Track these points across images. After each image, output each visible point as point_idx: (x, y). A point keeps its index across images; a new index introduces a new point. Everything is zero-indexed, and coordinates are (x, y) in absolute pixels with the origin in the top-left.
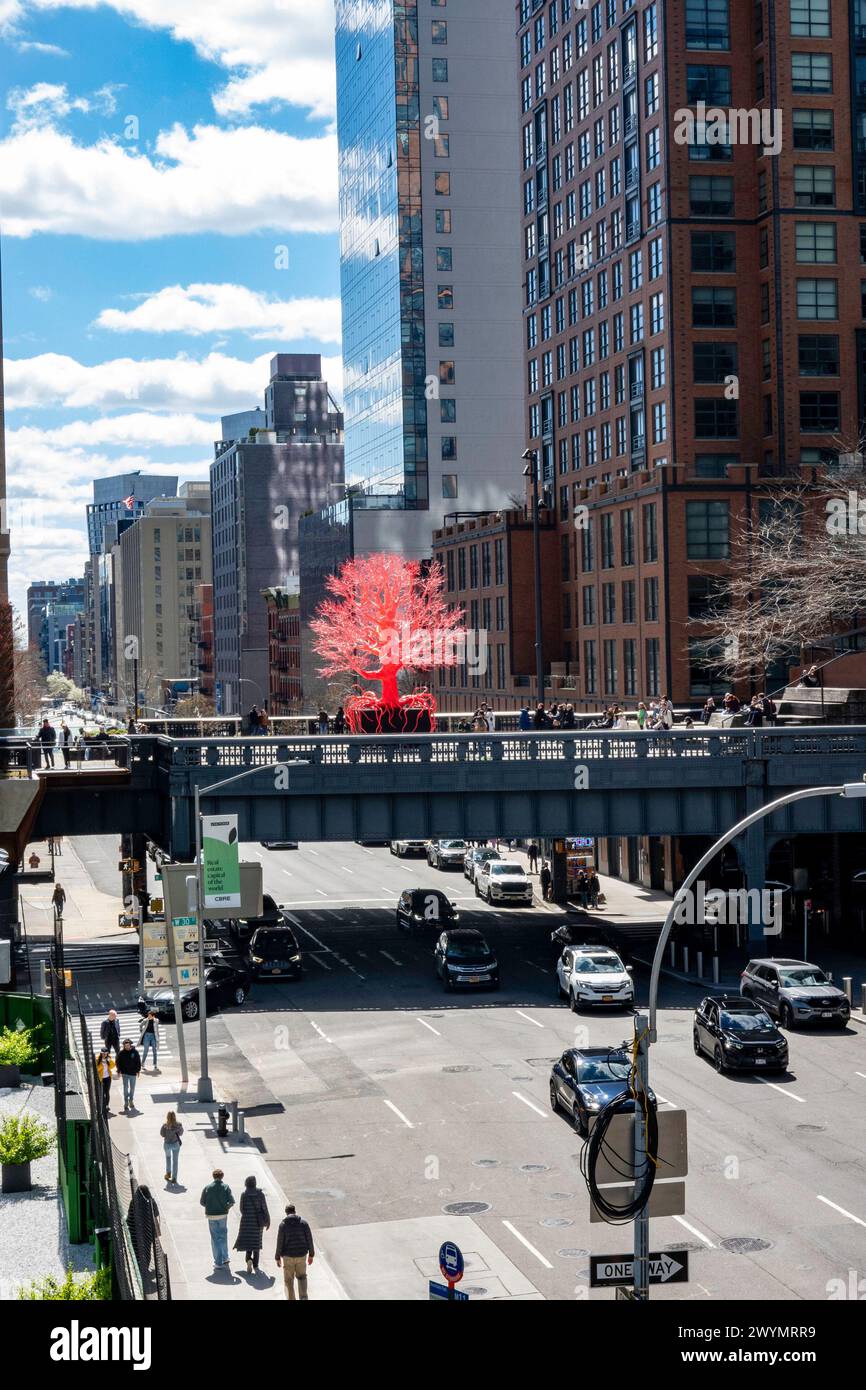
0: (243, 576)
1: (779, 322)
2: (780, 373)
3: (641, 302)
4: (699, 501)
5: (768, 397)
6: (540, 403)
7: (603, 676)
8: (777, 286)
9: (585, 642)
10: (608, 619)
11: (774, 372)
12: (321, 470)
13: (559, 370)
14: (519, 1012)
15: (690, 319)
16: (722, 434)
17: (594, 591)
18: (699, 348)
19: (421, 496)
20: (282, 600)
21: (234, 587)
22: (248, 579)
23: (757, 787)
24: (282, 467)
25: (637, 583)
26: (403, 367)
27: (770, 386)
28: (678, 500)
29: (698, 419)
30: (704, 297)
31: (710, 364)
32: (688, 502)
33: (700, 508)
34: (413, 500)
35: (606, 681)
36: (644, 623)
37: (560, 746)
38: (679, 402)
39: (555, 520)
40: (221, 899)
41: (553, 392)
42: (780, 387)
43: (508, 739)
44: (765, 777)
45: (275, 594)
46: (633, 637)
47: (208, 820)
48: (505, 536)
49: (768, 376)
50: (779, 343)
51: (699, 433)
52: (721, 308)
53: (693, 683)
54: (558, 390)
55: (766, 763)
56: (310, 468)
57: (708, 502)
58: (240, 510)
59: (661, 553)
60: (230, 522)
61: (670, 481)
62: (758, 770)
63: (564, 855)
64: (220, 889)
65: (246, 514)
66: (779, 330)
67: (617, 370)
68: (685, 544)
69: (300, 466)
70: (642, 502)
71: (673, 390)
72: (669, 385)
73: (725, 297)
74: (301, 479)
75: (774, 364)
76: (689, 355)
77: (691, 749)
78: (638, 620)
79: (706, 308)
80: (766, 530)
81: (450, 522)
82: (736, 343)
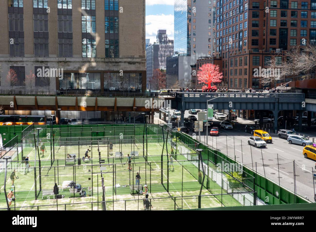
0: (153, 66)
1: (267, 26)
2: (267, 35)
3: (242, 23)
4: (258, 56)
5: (264, 39)
6: (219, 39)
7: (234, 84)
8: (267, 21)
9: (230, 79)
10: (236, 75)
11: (266, 35)
12: (167, 50)
13: (223, 34)
14: (242, 137)
15: (251, 26)
16: (256, 45)
17: (233, 70)
18: (253, 31)
19: (190, 54)
20: (162, 71)
21: (151, 68)
22: (154, 67)
23: (277, 102)
24: (160, 49)
25: (242, 69)
26: (187, 32)
27: (265, 37)
28: (251, 56)
29: (252, 42)
30: (254, 22)
31: (254, 33)
32: (253, 56)
33: (255, 57)
34: (189, 55)
35: (235, 85)
36: (244, 76)
37: (245, 95)
38: (249, 39)
39: (221, 59)
40: (210, 118)
41: (222, 37)
42: (267, 37)
43: (237, 94)
44: (278, 101)
45: (161, 69)
46: (241, 78)
47: (209, 105)
48: (213, 61)
49: (264, 36)
50: (267, 30)
51: (252, 45)
52: (256, 24)
53: (252, 86)
54: (223, 37)
55: (279, 99)
56: (165, 49)
57: (256, 56)
58: (153, 55)
59: (248, 64)
60: (151, 57)
61: (250, 53)
62: (277, 100)
63: (231, 113)
64: (210, 116)
65: (154, 56)
66: (267, 28)
67: (236, 34)
68: (252, 63)
69: (164, 49)
70: (244, 56)
71: (248, 38)
72: (248, 37)
73: (257, 22)
74: (163, 51)
75: (266, 34)
76: (251, 32)
77: (262, 96)
78: (242, 75)
79: (254, 24)
80: (271, 61)
81: (200, 58)
82: (259, 30)
